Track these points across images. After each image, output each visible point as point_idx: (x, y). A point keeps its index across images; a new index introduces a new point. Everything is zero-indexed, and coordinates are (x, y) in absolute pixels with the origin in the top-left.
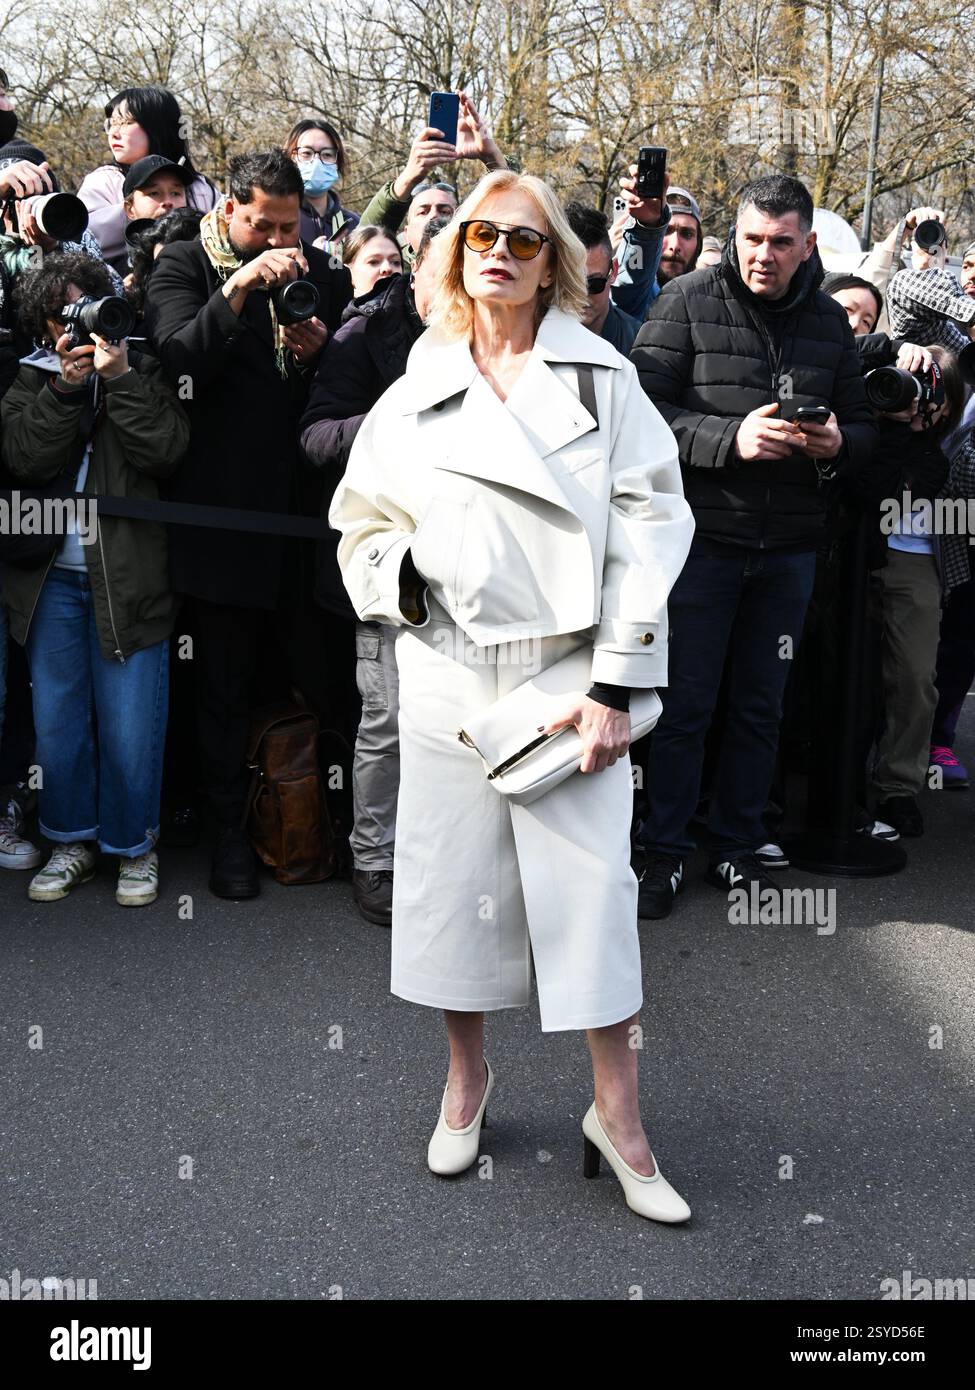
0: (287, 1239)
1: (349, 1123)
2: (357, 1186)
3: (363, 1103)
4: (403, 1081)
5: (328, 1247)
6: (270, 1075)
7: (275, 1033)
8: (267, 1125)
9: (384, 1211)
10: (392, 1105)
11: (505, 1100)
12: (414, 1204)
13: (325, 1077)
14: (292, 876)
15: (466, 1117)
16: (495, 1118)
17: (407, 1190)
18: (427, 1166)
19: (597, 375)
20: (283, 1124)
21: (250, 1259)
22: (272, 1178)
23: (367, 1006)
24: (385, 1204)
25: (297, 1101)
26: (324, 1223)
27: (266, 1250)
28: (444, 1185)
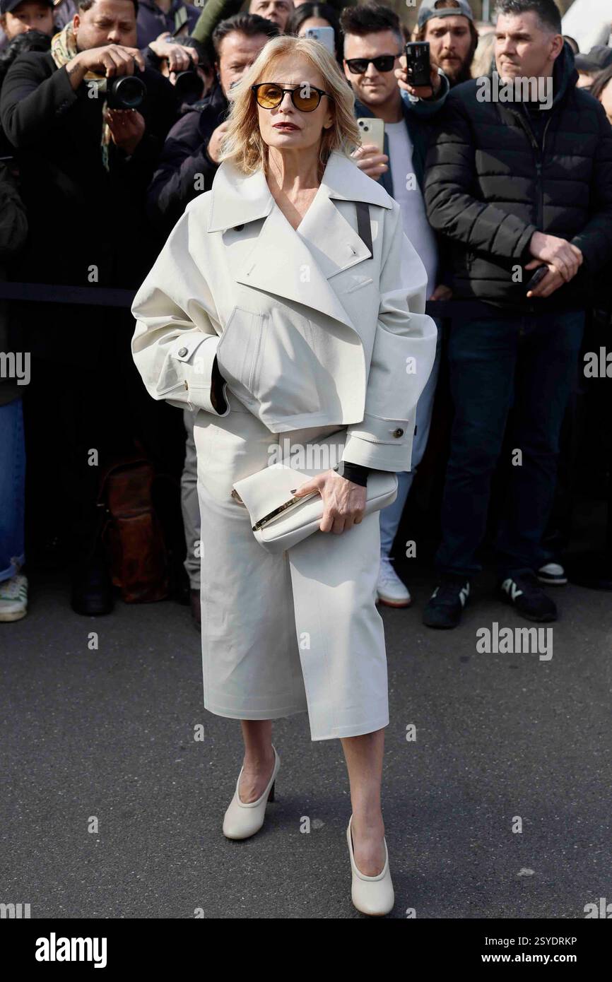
0: (105, 887)
1: (165, 798)
2: (165, 848)
3: (178, 783)
4: (213, 765)
5: (136, 893)
6: (104, 761)
7: (113, 727)
8: (99, 801)
9: (183, 866)
10: (202, 785)
11: (292, 780)
12: (208, 861)
13: (149, 762)
14: (134, 596)
15: (256, 794)
16: (282, 794)
17: (204, 851)
18: (222, 832)
19: (372, 212)
20: (112, 799)
21: (75, 903)
22: (98, 841)
23: (192, 704)
24: (186, 861)
25: (125, 781)
26: (135, 875)
27: (88, 896)
28: (234, 846)
